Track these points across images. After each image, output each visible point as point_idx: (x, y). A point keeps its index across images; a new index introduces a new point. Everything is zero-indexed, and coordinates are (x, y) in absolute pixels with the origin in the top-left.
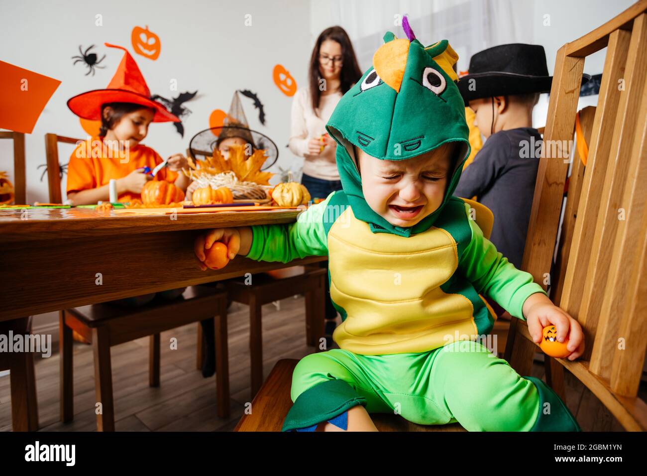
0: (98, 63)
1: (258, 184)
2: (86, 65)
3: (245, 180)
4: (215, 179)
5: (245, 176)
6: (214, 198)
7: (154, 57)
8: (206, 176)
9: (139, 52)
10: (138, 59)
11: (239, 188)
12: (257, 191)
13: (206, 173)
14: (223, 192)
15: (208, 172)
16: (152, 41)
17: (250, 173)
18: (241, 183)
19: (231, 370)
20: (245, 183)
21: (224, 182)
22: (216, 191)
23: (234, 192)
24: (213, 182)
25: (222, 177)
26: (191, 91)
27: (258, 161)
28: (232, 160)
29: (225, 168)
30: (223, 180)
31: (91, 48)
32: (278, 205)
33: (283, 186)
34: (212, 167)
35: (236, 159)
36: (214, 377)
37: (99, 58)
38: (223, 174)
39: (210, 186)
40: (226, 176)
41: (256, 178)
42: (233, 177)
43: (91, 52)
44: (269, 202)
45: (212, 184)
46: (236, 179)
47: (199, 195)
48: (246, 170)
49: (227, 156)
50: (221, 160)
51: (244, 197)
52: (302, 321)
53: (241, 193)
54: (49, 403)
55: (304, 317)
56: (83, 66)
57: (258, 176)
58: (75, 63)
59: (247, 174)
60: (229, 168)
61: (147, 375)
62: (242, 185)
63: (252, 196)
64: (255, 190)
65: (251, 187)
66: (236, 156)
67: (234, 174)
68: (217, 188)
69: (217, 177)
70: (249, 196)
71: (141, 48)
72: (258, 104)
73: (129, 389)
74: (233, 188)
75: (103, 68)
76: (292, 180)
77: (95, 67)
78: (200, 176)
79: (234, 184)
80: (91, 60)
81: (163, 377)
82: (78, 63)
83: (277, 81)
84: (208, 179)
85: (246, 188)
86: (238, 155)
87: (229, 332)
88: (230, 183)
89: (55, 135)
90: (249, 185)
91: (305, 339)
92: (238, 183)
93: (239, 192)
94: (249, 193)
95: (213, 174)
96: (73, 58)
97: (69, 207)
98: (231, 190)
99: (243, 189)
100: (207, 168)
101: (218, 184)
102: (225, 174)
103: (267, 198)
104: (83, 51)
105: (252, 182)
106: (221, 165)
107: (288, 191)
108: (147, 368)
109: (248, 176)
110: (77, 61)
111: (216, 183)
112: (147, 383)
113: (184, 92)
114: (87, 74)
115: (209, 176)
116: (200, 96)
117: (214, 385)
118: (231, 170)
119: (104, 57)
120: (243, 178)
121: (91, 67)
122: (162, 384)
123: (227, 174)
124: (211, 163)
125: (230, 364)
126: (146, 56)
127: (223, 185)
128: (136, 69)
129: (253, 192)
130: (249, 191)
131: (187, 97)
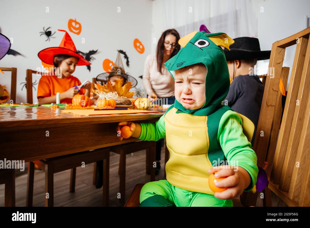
0: (52, 35)
1: (128, 98)
2: (46, 36)
3: (122, 95)
4: (108, 95)
5: (122, 94)
6: (107, 104)
7: (78, 33)
8: (103, 93)
9: (71, 31)
10: (71, 34)
11: (119, 99)
12: (127, 101)
13: (103, 92)
14: (111, 101)
15: (104, 91)
16: (77, 26)
17: (124, 93)
18: (120, 97)
19: (110, 185)
20: (122, 97)
21: (112, 96)
22: (108, 101)
23: (116, 101)
24: (107, 96)
25: (111, 94)
26: (95, 50)
27: (128, 87)
28: (116, 86)
29: (112, 90)
30: (111, 95)
31: (49, 28)
32: (137, 108)
33: (140, 99)
34: (106, 89)
35: (118, 85)
36: (102, 188)
37: (52, 33)
38: (111, 93)
39: (105, 98)
40: (113, 94)
41: (127, 95)
42: (116, 94)
43: (49, 30)
44: (132, 106)
45: (106, 97)
46: (117, 95)
47: (100, 103)
48: (122, 91)
49: (113, 84)
50: (111, 86)
51: (121, 104)
52: (144, 161)
53: (120, 102)
54: (21, 199)
55: (145, 160)
56: (45, 37)
57: (128, 94)
58: (41, 35)
59: (123, 93)
60: (114, 90)
61: (69, 186)
62: (120, 98)
63: (125, 103)
64: (126, 100)
65: (124, 99)
66: (118, 84)
67: (117, 93)
68: (108, 99)
69: (108, 94)
70: (123, 103)
71: (72, 29)
72: (126, 57)
73: (60, 193)
74: (116, 100)
75: (54, 38)
76: (144, 97)
77: (50, 37)
78: (100, 93)
79: (117, 97)
80: (48, 34)
81: (76, 188)
82: (43, 35)
83: (136, 46)
84: (104, 94)
85: (122, 99)
86: (119, 84)
87: (110, 165)
88: (114, 97)
89: (31, 70)
90: (123, 98)
91: (145, 171)
92: (118, 97)
93: (119, 101)
94: (123, 102)
95: (107, 92)
96: (40, 33)
97: (38, 106)
98: (115, 100)
99: (121, 100)
100: (104, 90)
101: (109, 97)
102: (112, 92)
103: (132, 104)
104: (45, 29)
105: (125, 97)
106: (111, 88)
107: (142, 102)
108: (69, 183)
109: (123, 94)
110: (42, 34)
111: (108, 97)
112: (68, 190)
113: (91, 50)
114: (46, 41)
115: (105, 93)
116: (99, 52)
117: (102, 192)
118: (115, 91)
119: (55, 33)
120: (121, 95)
121: (48, 37)
122: (76, 191)
123: (113, 93)
124: (106, 87)
125: (110, 182)
126: (75, 33)
127: (111, 98)
128: (71, 40)
129: (125, 102)
130: (123, 101)
131: (93, 52)
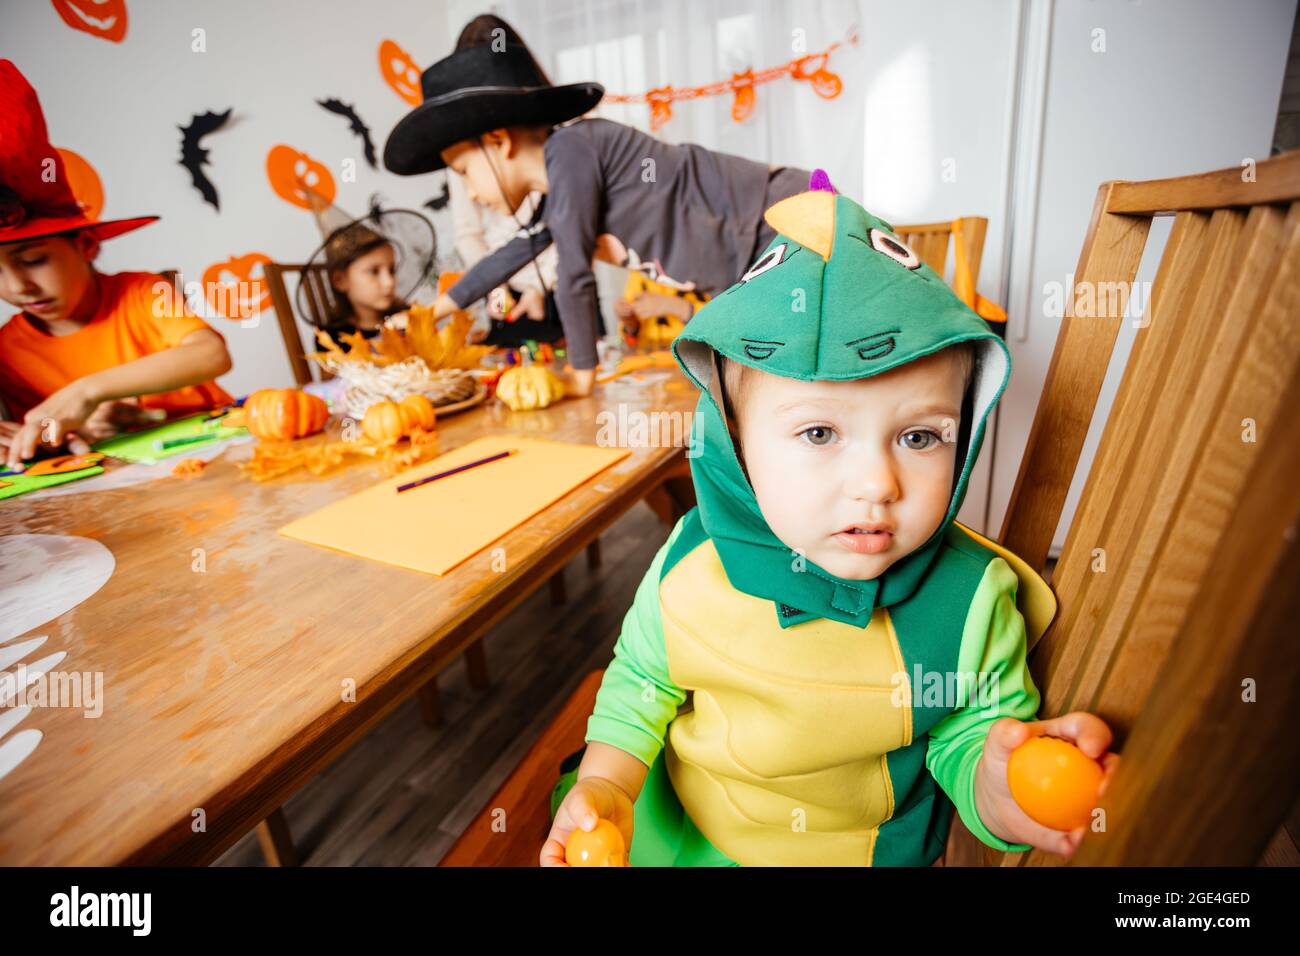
1: (466, 369)
3: (441, 366)
5: (440, 358)
6: (406, 424)
7: (117, 34)
11: (435, 385)
14: (418, 408)
15: (371, 362)
17: (447, 351)
18: (435, 376)
20: (442, 373)
21: (404, 378)
22: (407, 410)
24: (383, 380)
25: (400, 370)
27: (459, 330)
28: (413, 334)
30: (402, 376)
34: (380, 354)
35: (421, 331)
38: (401, 364)
39: (388, 396)
40: (409, 370)
41: (460, 359)
42: (421, 367)
44: (485, 400)
45: (382, 384)
46: (427, 371)
47: (377, 422)
48: (441, 348)
50: (396, 342)
53: (441, 395)
57: (461, 355)
59: (443, 353)
60: (411, 350)
62: (439, 378)
63: (458, 394)
64: (462, 383)
66: (420, 328)
67: (422, 362)
69: (389, 369)
70: (454, 397)
71: (79, 12)
74: (427, 389)
79: (426, 380)
84: (371, 374)
85: (446, 382)
86: (424, 327)
88: (417, 380)
90: (449, 376)
92: (431, 375)
93: (438, 393)
95: (382, 366)
99: (442, 387)
100: (369, 357)
101: (392, 383)
102: (406, 363)
105: (452, 368)
106: (396, 349)
109: (444, 358)
111: (389, 381)
115: (373, 369)
118: (415, 353)
120: (437, 364)
123: (409, 364)
124: (378, 348)
126: (95, 32)
129: (459, 388)
130: (453, 388)
131: (210, 122)
